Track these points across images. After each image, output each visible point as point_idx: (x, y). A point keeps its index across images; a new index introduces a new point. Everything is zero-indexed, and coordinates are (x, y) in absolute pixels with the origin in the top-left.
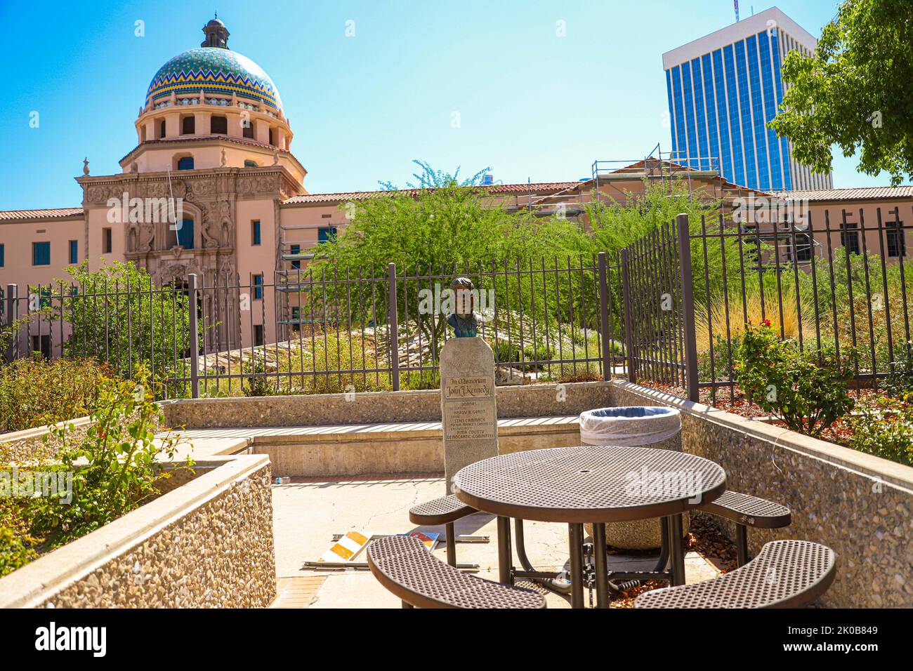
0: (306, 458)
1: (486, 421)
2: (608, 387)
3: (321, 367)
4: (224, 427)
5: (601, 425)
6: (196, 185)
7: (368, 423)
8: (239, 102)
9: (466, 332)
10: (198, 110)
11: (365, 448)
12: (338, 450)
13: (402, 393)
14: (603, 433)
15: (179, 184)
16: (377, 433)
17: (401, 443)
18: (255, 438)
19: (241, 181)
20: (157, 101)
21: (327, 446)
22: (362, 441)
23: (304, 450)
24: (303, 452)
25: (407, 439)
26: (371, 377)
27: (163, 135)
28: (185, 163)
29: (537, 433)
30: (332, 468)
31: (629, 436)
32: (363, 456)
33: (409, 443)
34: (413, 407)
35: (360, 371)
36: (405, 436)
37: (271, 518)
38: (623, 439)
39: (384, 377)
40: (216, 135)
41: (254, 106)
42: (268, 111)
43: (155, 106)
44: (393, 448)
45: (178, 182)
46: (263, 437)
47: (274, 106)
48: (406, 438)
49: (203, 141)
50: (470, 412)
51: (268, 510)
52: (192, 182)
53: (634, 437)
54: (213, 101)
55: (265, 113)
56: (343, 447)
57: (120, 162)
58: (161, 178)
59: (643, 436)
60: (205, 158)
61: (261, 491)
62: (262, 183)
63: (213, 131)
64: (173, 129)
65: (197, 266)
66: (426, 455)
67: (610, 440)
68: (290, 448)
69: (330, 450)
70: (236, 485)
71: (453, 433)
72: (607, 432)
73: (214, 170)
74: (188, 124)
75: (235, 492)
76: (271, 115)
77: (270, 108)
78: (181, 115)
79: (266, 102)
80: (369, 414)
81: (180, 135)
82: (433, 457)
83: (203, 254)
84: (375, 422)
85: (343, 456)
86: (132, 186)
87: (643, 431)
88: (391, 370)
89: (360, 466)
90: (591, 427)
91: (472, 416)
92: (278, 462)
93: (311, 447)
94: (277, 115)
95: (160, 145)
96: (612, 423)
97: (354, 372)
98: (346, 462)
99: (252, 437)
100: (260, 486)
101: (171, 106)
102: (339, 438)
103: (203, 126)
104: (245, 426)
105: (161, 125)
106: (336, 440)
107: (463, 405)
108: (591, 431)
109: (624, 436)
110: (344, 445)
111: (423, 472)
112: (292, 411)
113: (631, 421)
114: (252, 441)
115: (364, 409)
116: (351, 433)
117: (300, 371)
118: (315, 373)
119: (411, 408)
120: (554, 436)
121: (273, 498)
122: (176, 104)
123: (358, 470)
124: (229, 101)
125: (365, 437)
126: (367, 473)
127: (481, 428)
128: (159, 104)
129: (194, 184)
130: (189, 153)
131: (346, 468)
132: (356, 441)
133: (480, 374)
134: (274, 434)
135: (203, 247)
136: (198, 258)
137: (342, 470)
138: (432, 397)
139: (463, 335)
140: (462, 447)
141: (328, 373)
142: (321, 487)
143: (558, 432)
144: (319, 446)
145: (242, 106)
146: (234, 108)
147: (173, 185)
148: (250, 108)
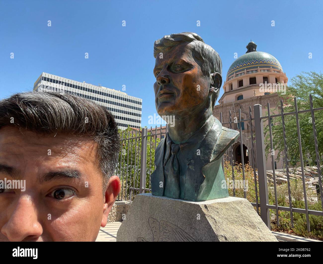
6: (244, 105)
8: (261, 70)
10: (243, 77)
15: (238, 106)
19: (263, 101)
27: (232, 89)
28: (240, 97)
40: (251, 85)
41: (268, 70)
42: (274, 71)
45: (237, 105)
47: (278, 68)
49: (247, 88)
52: (242, 105)
54: (250, 72)
55: (273, 72)
57: (218, 102)
58: (230, 105)
62: (272, 100)
63: (250, 84)
64: (235, 85)
65: (246, 137)
73: (251, 98)
74: (241, 83)
76: (276, 72)
77: (275, 69)
79: (273, 67)
81: (238, 88)
83: (248, 132)
86: (221, 109)
94: (279, 72)
95: (230, 93)
101: (234, 78)
103: (246, 82)
105: (231, 86)
122: (236, 77)
124: (256, 70)
128: (230, 78)
129: (243, 105)
130: (241, 94)
135: (248, 129)
136: (246, 134)
145: (262, 71)
146: (259, 72)
147: (235, 107)
148: (266, 71)
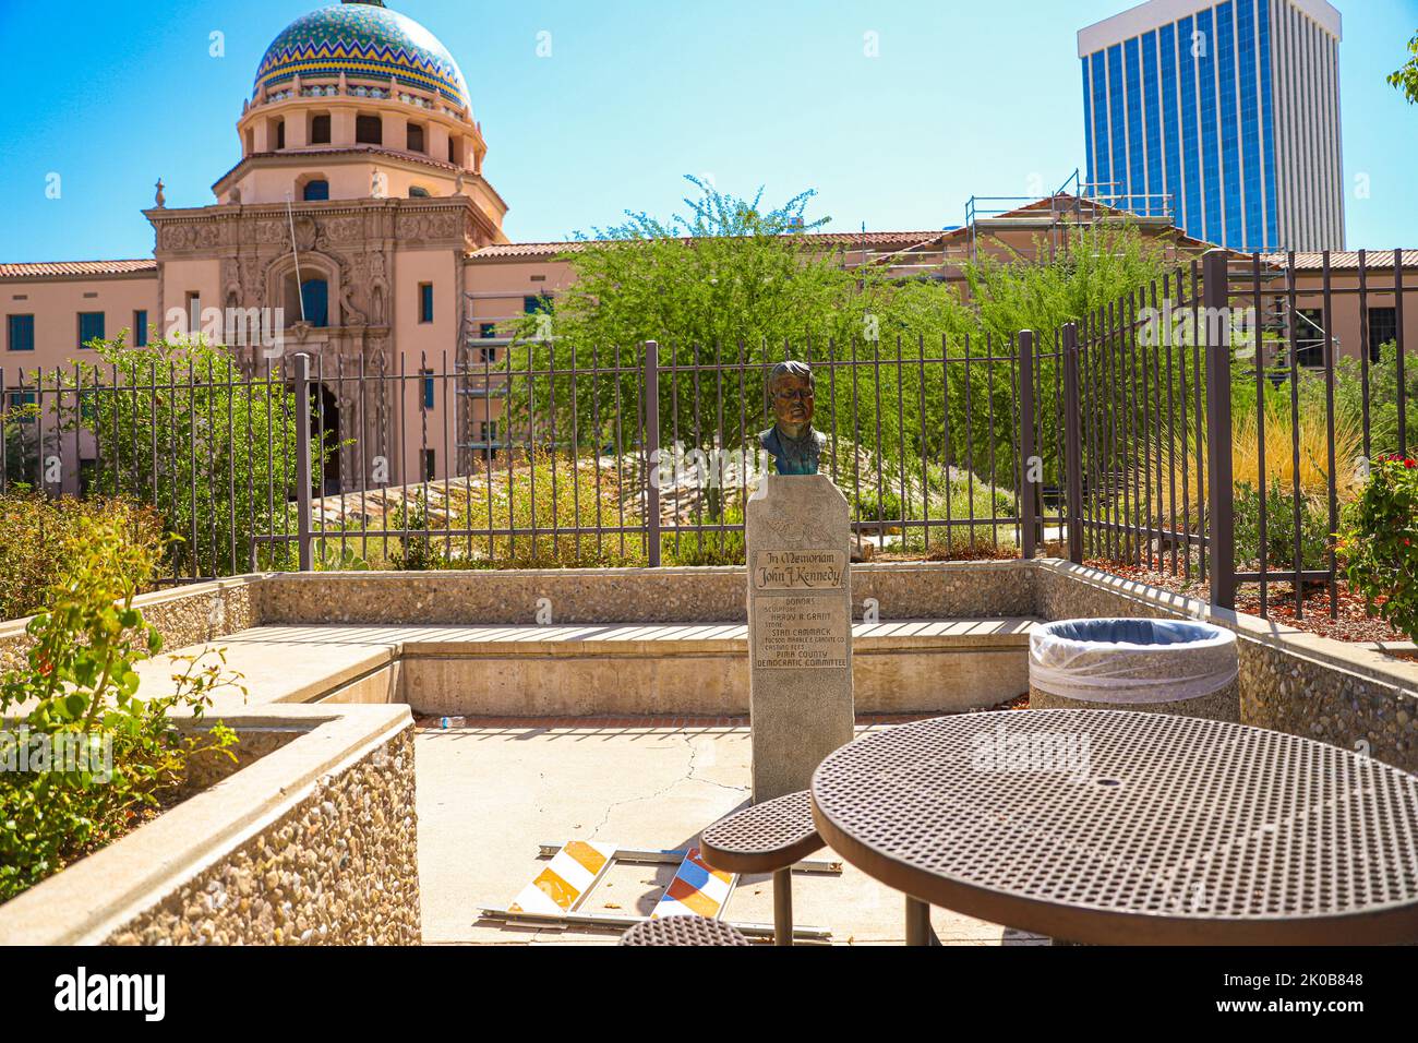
0: (493, 682)
1: (833, 633)
2: (1032, 570)
3: (523, 523)
4: (354, 622)
5: (1082, 658)
6: (332, 225)
7: (604, 623)
8: (401, 93)
9: (797, 464)
10: (335, 105)
11: (599, 669)
12: (550, 670)
13: (665, 572)
14: (1084, 674)
15: (305, 222)
16: (620, 643)
17: (665, 662)
18: (405, 645)
19: (404, 219)
20: (271, 90)
21: (533, 664)
22: (594, 656)
23: (491, 669)
24: (488, 672)
25: (673, 655)
26: (611, 542)
27: (281, 144)
28: (315, 189)
29: (908, 651)
30: (540, 702)
31: (1141, 682)
32: (596, 683)
33: (677, 661)
34: (684, 597)
35: (590, 531)
36: (671, 650)
37: (412, 837)
38: (1128, 688)
39: (634, 543)
40: (364, 146)
41: (426, 100)
42: (447, 109)
43: (268, 97)
44: (648, 670)
45: (304, 219)
46: (419, 644)
47: (456, 100)
48: (672, 652)
49: (343, 156)
50: (801, 617)
51: (408, 821)
52: (326, 221)
53: (1152, 686)
54: (359, 90)
55: (443, 111)
56: (560, 666)
57: (214, 187)
58: (277, 213)
59: (1170, 684)
60: (345, 182)
61: (391, 785)
62: (437, 223)
63: (359, 140)
64: (297, 135)
65: (332, 354)
66: (708, 685)
67: (1100, 688)
68: (466, 665)
69: (537, 670)
70: (331, 784)
71: (771, 655)
72: (1094, 672)
73: (361, 201)
74: (320, 127)
75: (327, 799)
76: (452, 115)
77: (451, 104)
78: (309, 113)
79: (444, 94)
80: (607, 606)
81: (308, 144)
82: (721, 688)
83: (342, 336)
84: (616, 621)
85: (559, 682)
86: (232, 225)
87: (1170, 675)
88: (646, 530)
89: (589, 700)
90: (1060, 660)
91: (806, 624)
92: (446, 689)
93: (505, 663)
94: (462, 115)
95: (275, 160)
96: (1105, 655)
97: (581, 531)
98: (565, 693)
99: (399, 643)
100: (388, 775)
101: (293, 98)
102: (553, 650)
103: (343, 131)
104: (390, 622)
105: (278, 129)
106: (548, 653)
107: (788, 602)
108: (1059, 668)
109: (1132, 683)
110: (564, 663)
111: (702, 715)
112: (471, 598)
113: (1146, 653)
114: (400, 650)
115: (597, 598)
116: (575, 641)
117: (487, 528)
118: (513, 533)
119: (680, 599)
120: (939, 656)
121: (418, 796)
122: (301, 94)
123: (585, 706)
124: (385, 90)
125: (598, 650)
126: (601, 713)
127: (820, 647)
128: (274, 95)
129: (329, 223)
130: (322, 174)
131: (564, 703)
132: (583, 656)
133: (822, 545)
134: (438, 640)
135: (342, 324)
136: (335, 342)
137: (557, 707)
138: (719, 579)
139: (792, 471)
140: (786, 682)
141: (536, 533)
142: (520, 737)
143: (944, 650)
144: (517, 662)
145: (406, 99)
146: (393, 102)
147: (296, 224)
148: (419, 102)
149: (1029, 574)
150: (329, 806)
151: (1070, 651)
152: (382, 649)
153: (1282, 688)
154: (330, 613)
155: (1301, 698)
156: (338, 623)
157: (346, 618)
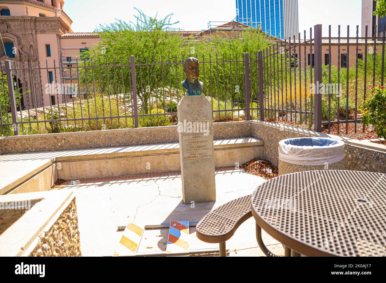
0: (88, 168)
1: (208, 147)
2: (250, 123)
3: (94, 115)
4: (36, 152)
5: (302, 152)
7: (122, 146)
9: (195, 92)
11: (123, 161)
12: (107, 163)
13: (141, 129)
14: (303, 156)
15: (3, 23)
16: (130, 152)
17: (144, 157)
18: (56, 158)
19: (38, 24)
21: (101, 161)
22: (121, 157)
23: (87, 164)
24: (86, 165)
25: (147, 155)
26: (122, 120)
30: (104, 173)
31: (322, 158)
32: (122, 166)
33: (148, 157)
34: (147, 137)
35: (115, 117)
36: (146, 154)
37: (78, 241)
38: (318, 160)
39: (130, 121)
44: (139, 160)
46: (61, 157)
48: (147, 154)
50: (198, 142)
51: (77, 235)
52: (10, 23)
53: (325, 159)
56: (110, 161)
59: (330, 158)
60: (16, 10)
61: (69, 225)
66: (158, 164)
67: (308, 161)
68: (78, 163)
69: (103, 163)
70: (46, 235)
71: (188, 155)
72: (306, 156)
73: (23, 17)
75: (44, 243)
80: (123, 141)
82: (162, 164)
83: (20, 61)
84: (126, 145)
85: (110, 167)
87: (330, 155)
88: (134, 116)
89: (121, 171)
91: (199, 144)
92: (72, 171)
93: (92, 161)
96: (310, 150)
97: (112, 117)
98: (113, 169)
99: (54, 158)
100: (68, 221)
102: (108, 156)
104: (49, 150)
106: (106, 157)
107: (193, 137)
109: (319, 159)
110: (111, 160)
111: (157, 173)
112: (77, 141)
113: (324, 149)
114: (55, 160)
115: (119, 138)
116: (114, 153)
117: (81, 118)
118: (90, 119)
119: (146, 137)
120: (227, 150)
121: (79, 224)
123: (119, 173)
125: (123, 155)
126: (125, 175)
127: (204, 151)
129: (12, 24)
130: (6, 7)
131: (112, 173)
132: (118, 157)
133: (204, 118)
134: (68, 156)
135: (20, 57)
136: (18, 62)
137: (110, 174)
138: (158, 130)
139: (193, 94)
140: (193, 163)
141: (98, 119)
142: (99, 185)
143: (229, 149)
144: (95, 161)
149: (249, 125)
150: (46, 246)
151: (298, 150)
152: (49, 160)
153: (350, 156)
154: (27, 149)
155: (357, 159)
156: (30, 152)
157: (33, 150)
